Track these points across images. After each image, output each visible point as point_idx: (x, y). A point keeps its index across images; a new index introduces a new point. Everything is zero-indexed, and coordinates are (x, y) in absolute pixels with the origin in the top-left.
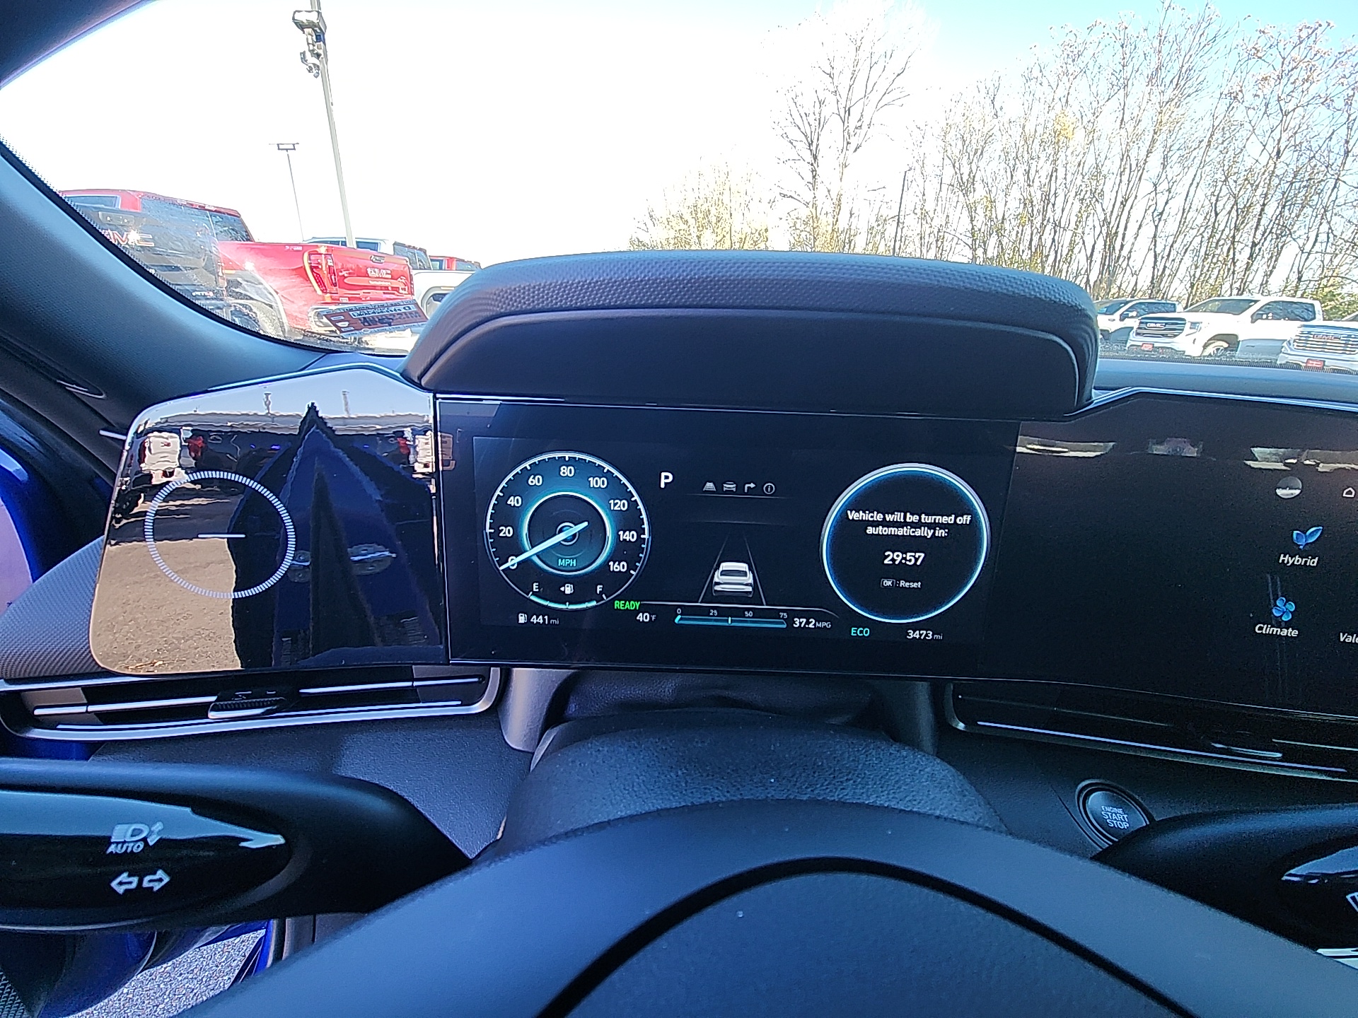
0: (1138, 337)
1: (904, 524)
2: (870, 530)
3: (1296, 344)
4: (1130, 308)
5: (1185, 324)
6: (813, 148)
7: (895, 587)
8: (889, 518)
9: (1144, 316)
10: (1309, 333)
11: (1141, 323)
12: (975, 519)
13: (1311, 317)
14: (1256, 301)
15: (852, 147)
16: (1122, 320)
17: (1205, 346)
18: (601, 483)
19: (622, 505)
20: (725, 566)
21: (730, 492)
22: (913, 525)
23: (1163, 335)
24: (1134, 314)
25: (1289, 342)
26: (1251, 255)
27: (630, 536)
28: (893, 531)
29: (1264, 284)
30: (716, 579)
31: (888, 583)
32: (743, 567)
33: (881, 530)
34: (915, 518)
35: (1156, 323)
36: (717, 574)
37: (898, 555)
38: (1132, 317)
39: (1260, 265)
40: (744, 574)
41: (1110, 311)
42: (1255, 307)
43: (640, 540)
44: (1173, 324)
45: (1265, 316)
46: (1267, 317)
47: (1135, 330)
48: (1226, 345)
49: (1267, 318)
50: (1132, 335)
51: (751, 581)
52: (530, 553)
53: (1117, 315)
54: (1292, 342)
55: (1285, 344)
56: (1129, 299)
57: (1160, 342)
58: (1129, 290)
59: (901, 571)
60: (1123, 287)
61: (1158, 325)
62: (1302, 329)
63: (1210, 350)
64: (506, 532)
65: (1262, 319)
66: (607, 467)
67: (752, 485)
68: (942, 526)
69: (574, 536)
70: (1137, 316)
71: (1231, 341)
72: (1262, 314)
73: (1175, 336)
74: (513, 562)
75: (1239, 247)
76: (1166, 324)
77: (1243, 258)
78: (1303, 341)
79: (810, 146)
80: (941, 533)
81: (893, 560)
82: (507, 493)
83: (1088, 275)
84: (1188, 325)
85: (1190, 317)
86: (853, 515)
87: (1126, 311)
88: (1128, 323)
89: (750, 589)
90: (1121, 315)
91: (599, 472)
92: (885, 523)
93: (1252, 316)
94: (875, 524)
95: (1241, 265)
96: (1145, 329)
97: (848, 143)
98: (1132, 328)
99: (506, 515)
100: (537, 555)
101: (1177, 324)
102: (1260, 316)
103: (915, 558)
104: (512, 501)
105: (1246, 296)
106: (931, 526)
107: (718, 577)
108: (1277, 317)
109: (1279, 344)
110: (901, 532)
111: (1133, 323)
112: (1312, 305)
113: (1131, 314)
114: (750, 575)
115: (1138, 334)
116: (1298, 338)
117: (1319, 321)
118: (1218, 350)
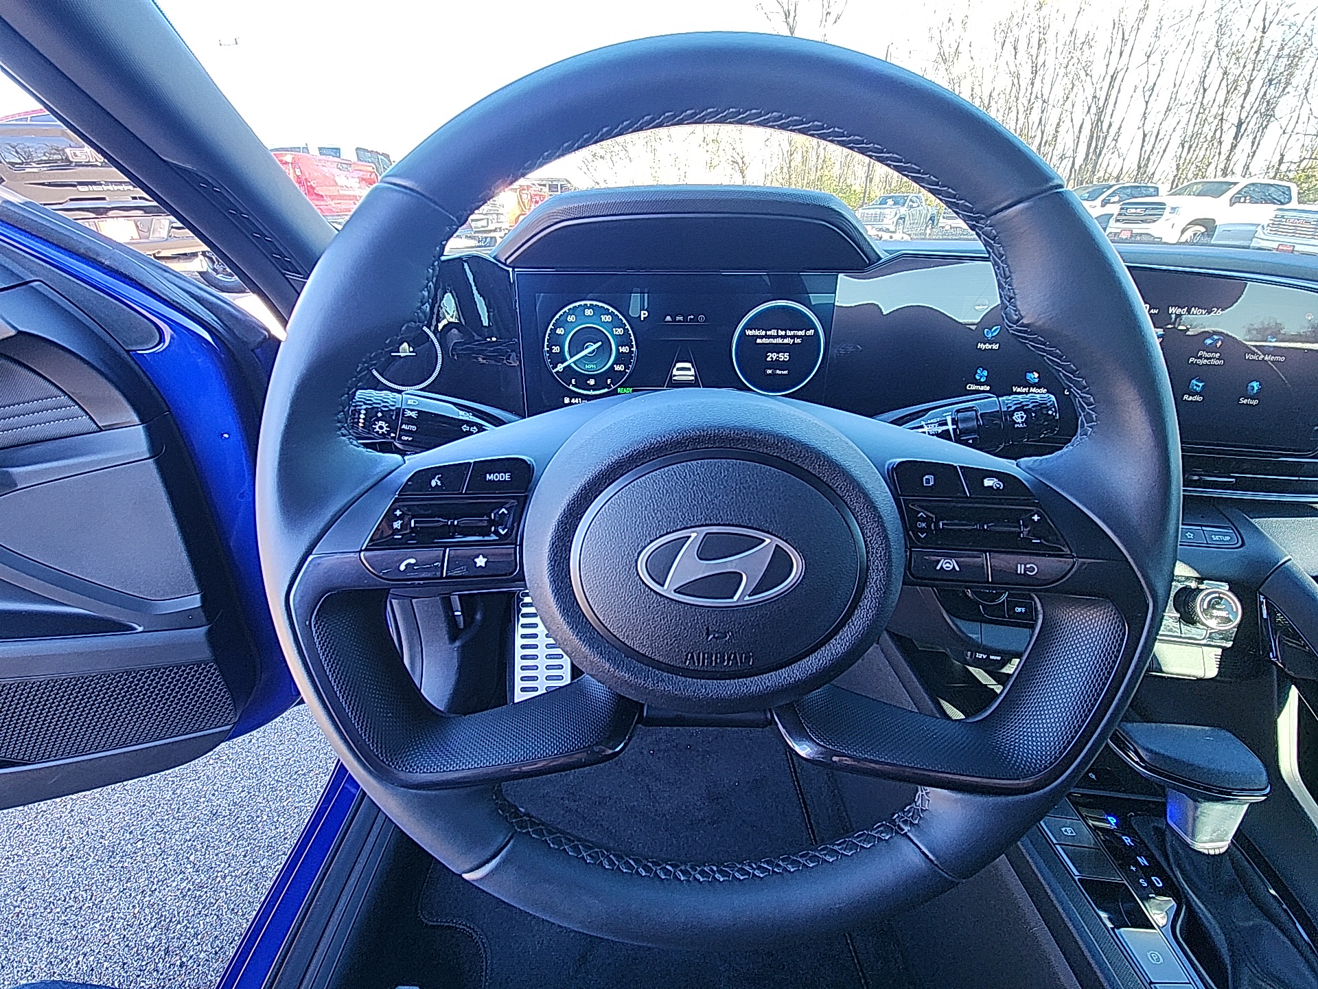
0: (1118, 223)
1: (778, 336)
2: (759, 341)
3: (1269, 228)
4: (1113, 192)
5: (1164, 209)
6: (790, 20)
7: (774, 374)
8: (769, 333)
9: (1126, 202)
10: (1283, 217)
11: (1122, 209)
12: (816, 331)
13: (1287, 200)
14: (1235, 184)
15: (831, 18)
16: (1103, 206)
17: (1183, 231)
18: (608, 318)
19: (620, 331)
20: (679, 365)
21: (680, 321)
22: (782, 337)
23: (1142, 221)
24: (1116, 199)
25: (1263, 226)
26: (1237, 135)
27: (625, 349)
28: (771, 341)
29: (1247, 167)
30: (674, 373)
31: (769, 372)
32: (688, 365)
33: (765, 340)
34: (783, 333)
35: (1136, 208)
36: (675, 369)
37: (774, 356)
38: (1114, 203)
39: (1245, 144)
40: (689, 369)
41: (1092, 198)
42: (1235, 190)
43: (631, 352)
44: (1153, 209)
45: (1242, 200)
46: (1245, 200)
47: (1114, 217)
48: (1203, 230)
49: (1244, 202)
50: (1112, 221)
51: (693, 373)
52: (570, 361)
53: (1098, 201)
54: (1265, 227)
55: (1259, 229)
56: (1113, 182)
57: (1138, 228)
58: (1115, 174)
59: (777, 364)
60: (1109, 171)
61: (1138, 211)
62: (1277, 212)
63: (1188, 235)
64: (556, 349)
65: (1240, 202)
66: (611, 309)
67: (692, 317)
68: (798, 337)
69: (594, 351)
70: (1119, 201)
71: (1209, 225)
72: (1240, 198)
73: (1154, 221)
74: (560, 367)
75: (1226, 126)
76: (1147, 209)
77: (1228, 139)
78: (1277, 225)
79: (786, 18)
80: (798, 341)
81: (772, 358)
82: (556, 326)
83: (1074, 158)
84: (1168, 210)
85: (1171, 201)
86: (749, 332)
87: (1108, 196)
88: (1110, 209)
89: (693, 378)
90: (1103, 201)
91: (607, 312)
92: (766, 336)
93: (1231, 200)
94: (762, 337)
95: (1226, 146)
96: (1125, 215)
97: (828, 13)
98: (1112, 215)
99: (556, 340)
100: (574, 363)
101: (1158, 209)
102: (1238, 200)
103: (784, 357)
104: (559, 331)
105: (1229, 179)
106: (793, 337)
107: (675, 372)
108: (1254, 201)
109: (1253, 228)
110: (775, 341)
111: (1114, 209)
112: (1289, 187)
113: (1113, 199)
114: (693, 370)
115: (1117, 221)
116: (1272, 222)
117: (1294, 204)
118: (1195, 234)
